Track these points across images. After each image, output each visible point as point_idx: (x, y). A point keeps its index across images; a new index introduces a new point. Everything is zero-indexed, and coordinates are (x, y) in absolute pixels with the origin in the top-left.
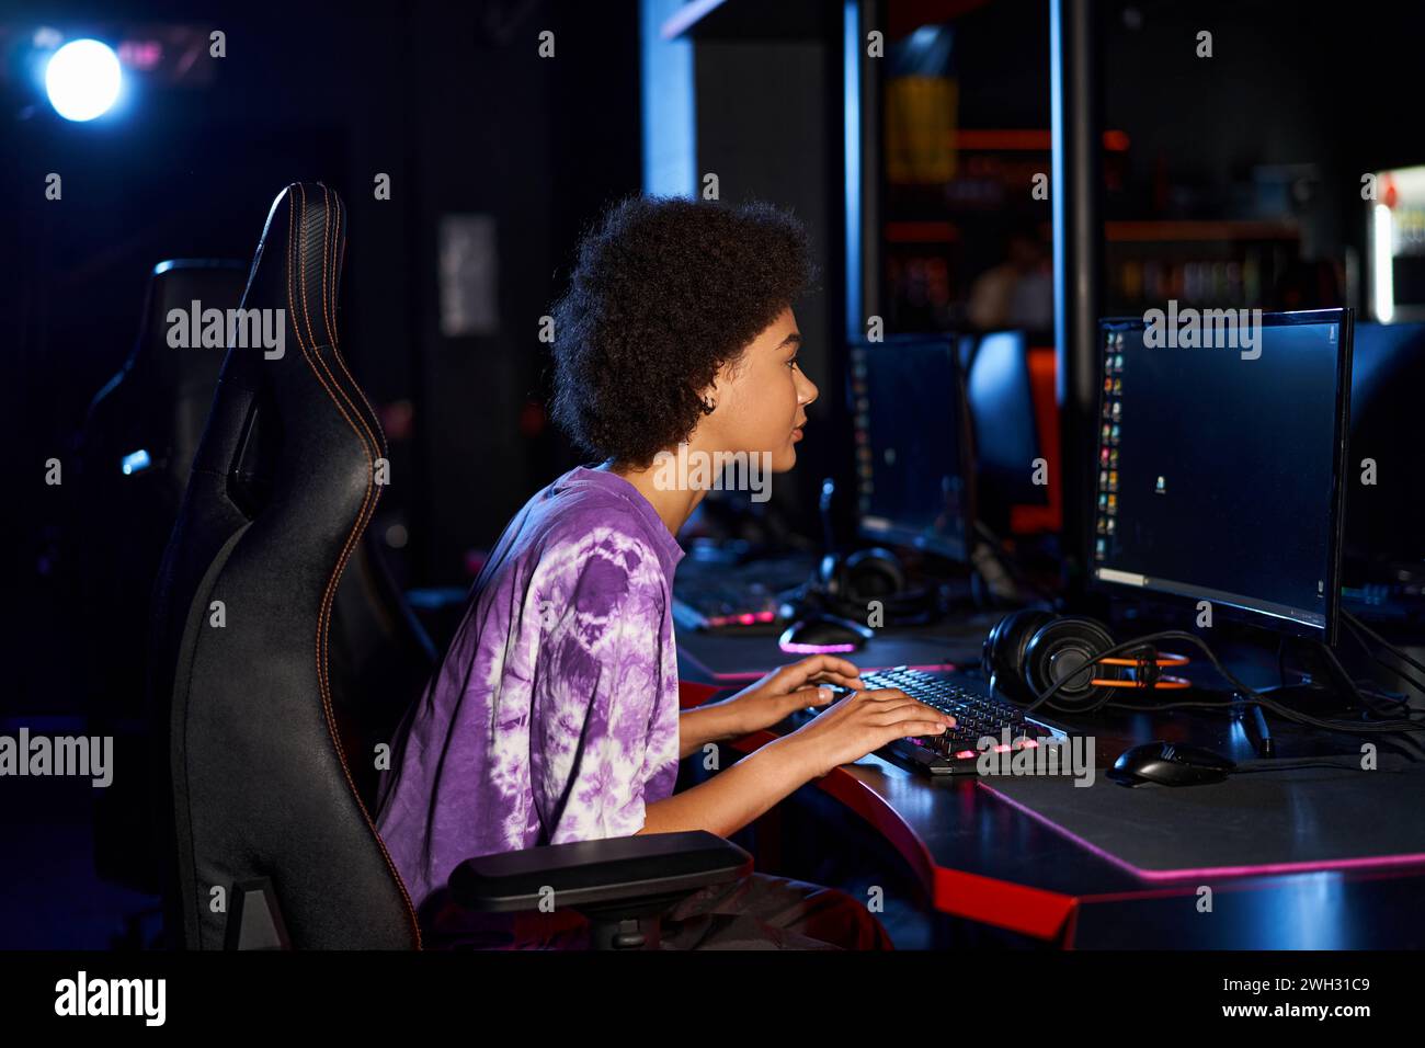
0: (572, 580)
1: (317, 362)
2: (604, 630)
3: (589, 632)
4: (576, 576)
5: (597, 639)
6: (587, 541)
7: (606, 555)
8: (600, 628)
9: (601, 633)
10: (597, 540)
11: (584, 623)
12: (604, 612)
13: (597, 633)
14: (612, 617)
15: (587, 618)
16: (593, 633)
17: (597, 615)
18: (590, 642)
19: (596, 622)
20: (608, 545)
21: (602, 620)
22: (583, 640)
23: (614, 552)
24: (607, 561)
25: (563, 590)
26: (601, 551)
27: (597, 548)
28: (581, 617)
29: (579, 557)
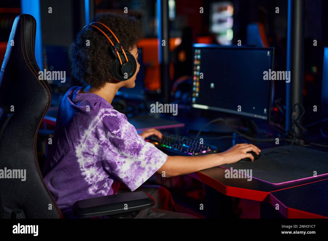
0: (101, 125)
1: (31, 67)
2: (121, 132)
3: (118, 135)
4: (102, 124)
5: (121, 135)
6: (100, 114)
7: (108, 115)
8: (120, 132)
9: (121, 133)
10: (103, 112)
11: (115, 133)
12: (118, 128)
13: (120, 134)
14: (120, 128)
15: (115, 132)
16: (119, 134)
17: (117, 130)
18: (120, 137)
19: (118, 131)
20: (106, 112)
21: (119, 130)
22: (117, 137)
23: (109, 113)
24: (109, 116)
25: (101, 128)
26: (106, 115)
27: (104, 115)
28: (113, 133)
29: (100, 119)
